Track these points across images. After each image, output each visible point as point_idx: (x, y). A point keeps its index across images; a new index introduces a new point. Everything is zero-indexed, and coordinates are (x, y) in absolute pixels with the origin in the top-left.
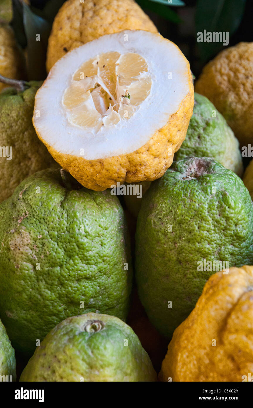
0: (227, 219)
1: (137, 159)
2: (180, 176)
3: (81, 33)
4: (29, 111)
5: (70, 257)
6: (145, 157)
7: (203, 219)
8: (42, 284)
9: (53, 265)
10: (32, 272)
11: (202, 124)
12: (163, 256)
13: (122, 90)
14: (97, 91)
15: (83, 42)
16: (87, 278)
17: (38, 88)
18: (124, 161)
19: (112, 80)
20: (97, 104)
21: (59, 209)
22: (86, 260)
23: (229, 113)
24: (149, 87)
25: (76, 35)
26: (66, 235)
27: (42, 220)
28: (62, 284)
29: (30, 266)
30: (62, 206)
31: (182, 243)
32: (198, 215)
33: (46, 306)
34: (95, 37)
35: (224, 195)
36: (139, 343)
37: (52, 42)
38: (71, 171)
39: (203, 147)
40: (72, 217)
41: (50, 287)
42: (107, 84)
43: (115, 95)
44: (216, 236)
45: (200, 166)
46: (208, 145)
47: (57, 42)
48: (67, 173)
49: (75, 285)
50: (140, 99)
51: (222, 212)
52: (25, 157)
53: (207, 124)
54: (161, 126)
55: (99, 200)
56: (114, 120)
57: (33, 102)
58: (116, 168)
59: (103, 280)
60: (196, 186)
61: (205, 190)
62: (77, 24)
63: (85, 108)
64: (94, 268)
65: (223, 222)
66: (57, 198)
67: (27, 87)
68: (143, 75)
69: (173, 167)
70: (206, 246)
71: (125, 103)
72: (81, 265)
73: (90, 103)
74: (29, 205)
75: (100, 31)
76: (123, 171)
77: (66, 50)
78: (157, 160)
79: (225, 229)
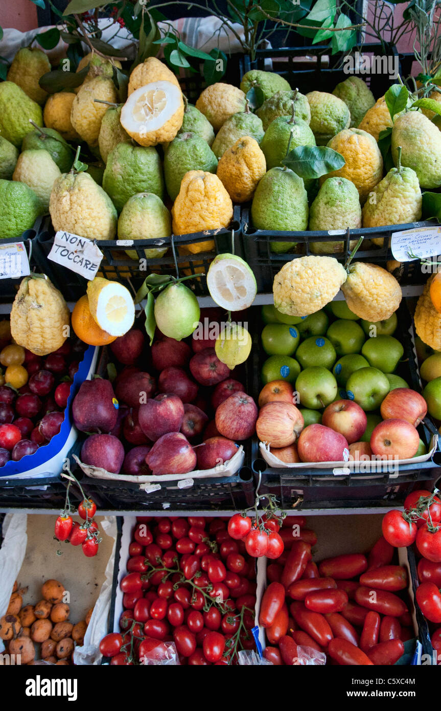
0: (196, 155)
1: (159, 132)
2: (179, 140)
3: (141, 82)
4: (119, 116)
5: (136, 172)
6: (162, 131)
7: (186, 156)
8: (126, 184)
9: (129, 176)
10: (121, 179)
11: (193, 119)
12: (173, 172)
13: (155, 106)
14: (145, 107)
15: (142, 86)
16: (143, 181)
17: (123, 106)
18: (154, 133)
19: (152, 102)
20: (146, 112)
21: (131, 154)
22: (142, 173)
23: (208, 115)
24: (165, 104)
25: (139, 83)
26: (133, 164)
27: (124, 158)
28: (134, 184)
29: (120, 177)
30: (132, 153)
31: (179, 166)
32: (185, 154)
33: (128, 193)
34: (147, 83)
35: (195, 146)
36: (162, 202)
37: (130, 86)
38: (135, 139)
39: (193, 129)
40: (136, 157)
41: (129, 184)
42: (149, 103)
43: (153, 108)
44: (192, 162)
45: (188, 136)
46: (196, 128)
47: (132, 86)
48: (134, 140)
49: (138, 184)
50: (162, 109)
51: (194, 152)
52: (119, 136)
53: (195, 119)
54: (168, 119)
55: (147, 150)
56: (151, 118)
57: (120, 112)
58: (152, 136)
59: (150, 182)
60: (185, 143)
61: (187, 144)
62: (139, 78)
63: (141, 114)
64: (145, 177)
65: (195, 157)
66: (130, 149)
67: (118, 106)
68: (164, 99)
69: (177, 136)
70: (189, 167)
71: (156, 111)
72: (140, 176)
73: (143, 112)
74: (119, 153)
75: (149, 81)
76: (154, 138)
77: (135, 89)
78: (168, 133)
79: (196, 159)
